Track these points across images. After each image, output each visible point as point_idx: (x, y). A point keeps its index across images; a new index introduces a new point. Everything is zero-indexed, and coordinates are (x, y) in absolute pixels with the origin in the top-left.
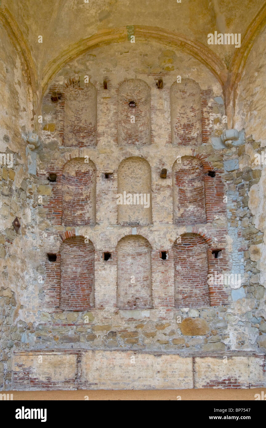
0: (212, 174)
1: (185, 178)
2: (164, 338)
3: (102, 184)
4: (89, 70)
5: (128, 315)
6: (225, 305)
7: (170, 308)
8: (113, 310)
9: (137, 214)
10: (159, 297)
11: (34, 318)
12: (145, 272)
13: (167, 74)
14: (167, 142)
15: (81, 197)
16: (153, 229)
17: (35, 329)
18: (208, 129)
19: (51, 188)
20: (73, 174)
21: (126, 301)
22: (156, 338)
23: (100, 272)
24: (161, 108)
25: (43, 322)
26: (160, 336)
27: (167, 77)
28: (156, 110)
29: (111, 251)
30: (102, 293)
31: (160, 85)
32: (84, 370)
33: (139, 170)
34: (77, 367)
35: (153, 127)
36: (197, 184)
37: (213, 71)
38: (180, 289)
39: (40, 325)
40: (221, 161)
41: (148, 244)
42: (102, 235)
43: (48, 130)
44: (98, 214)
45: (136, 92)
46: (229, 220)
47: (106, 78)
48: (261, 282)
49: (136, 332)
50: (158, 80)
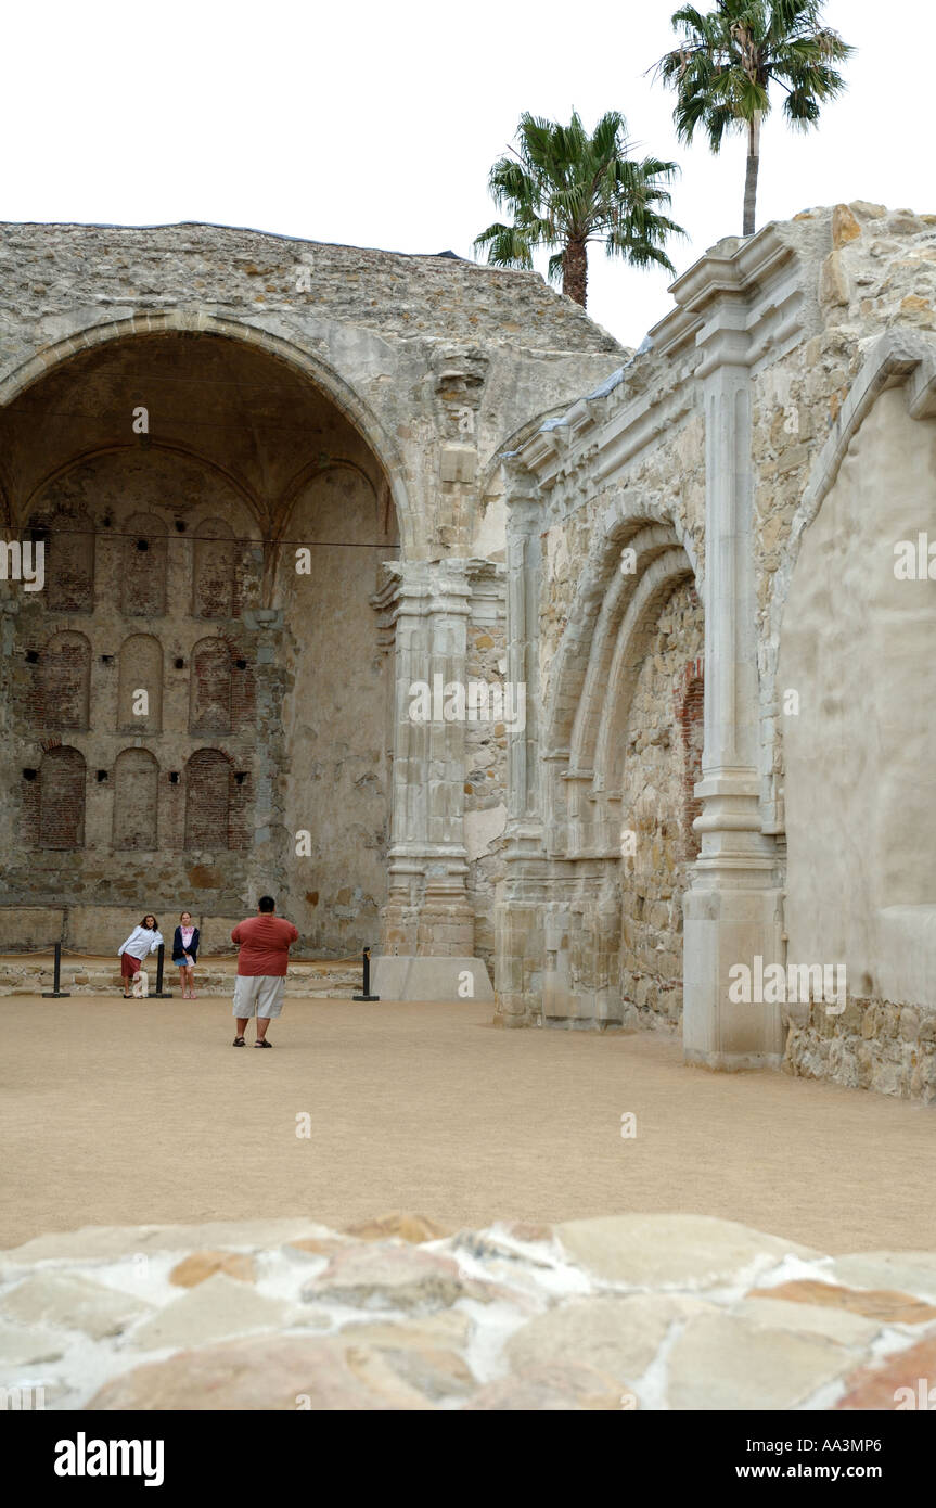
0: (241, 664)
1: (209, 663)
2: (170, 891)
3: (99, 672)
4: (86, 494)
5: (124, 858)
6: (246, 849)
7: (178, 850)
8: (107, 850)
11: (7, 860)
12: (149, 798)
13: (190, 510)
14: (186, 614)
15: (69, 684)
16: (161, 740)
17: (6, 875)
18: (241, 599)
19: (31, 674)
20: (59, 649)
21: (123, 837)
22: (159, 891)
23: (92, 799)
24: (181, 561)
25: (17, 865)
26: (164, 888)
27: (191, 513)
28: (175, 564)
29: (107, 769)
30: (94, 827)
31: (181, 527)
32: (72, 931)
33: (148, 649)
34: (63, 926)
35: (170, 591)
36: (223, 674)
37: (252, 512)
38: (193, 823)
39: (13, 868)
40: (255, 646)
41: (154, 760)
42: (96, 746)
44: (92, 716)
45: (149, 527)
46: (258, 733)
47: (108, 509)
48: (286, 824)
49: (135, 881)
50: (178, 519)
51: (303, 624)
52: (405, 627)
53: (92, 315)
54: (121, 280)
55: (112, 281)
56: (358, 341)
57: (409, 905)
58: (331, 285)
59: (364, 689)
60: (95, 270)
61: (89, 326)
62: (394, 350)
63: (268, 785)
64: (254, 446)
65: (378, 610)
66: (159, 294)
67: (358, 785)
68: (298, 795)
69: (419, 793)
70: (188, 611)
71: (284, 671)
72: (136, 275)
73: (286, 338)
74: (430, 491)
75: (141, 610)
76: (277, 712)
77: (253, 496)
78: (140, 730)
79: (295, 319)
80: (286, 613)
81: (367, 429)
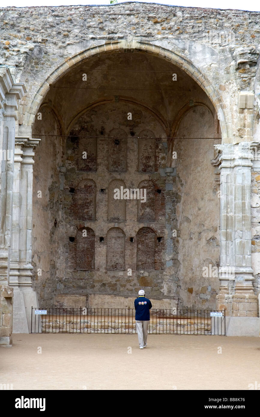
0: (159, 191)
2: (130, 288)
3: (99, 196)
4: (93, 121)
5: (111, 274)
6: (162, 270)
7: (134, 270)
8: (104, 271)
9: (118, 213)
10: (129, 264)
11: (63, 275)
12: (121, 248)
13: (137, 126)
14: (135, 171)
15: (87, 201)
16: (126, 224)
17: (63, 281)
18: (158, 164)
19: (72, 197)
20: (83, 186)
21: (111, 265)
22: (126, 288)
23: (97, 249)
24: (133, 148)
25: (67, 277)
26: (128, 286)
27: (137, 128)
28: (131, 149)
29: (104, 236)
30: (99, 261)
31: (133, 134)
32: (90, 305)
34: (86, 303)
35: (128, 161)
36: (152, 196)
37: (162, 127)
38: (140, 259)
39: (66, 279)
40: (165, 183)
41: (123, 232)
42: (99, 227)
43: (70, 160)
44: (97, 214)
45: (119, 134)
46: (167, 220)
47: (102, 127)
48: (179, 259)
49: (116, 284)
50: (131, 131)
51: (185, 173)
52: (224, 172)
53: (88, 44)
54: (100, 28)
55: (96, 29)
56: (201, 49)
57: (228, 294)
58: (190, 26)
59: (210, 200)
60: (89, 25)
61: (87, 48)
62: (217, 52)
63: (171, 242)
64: (162, 98)
65: (215, 166)
66: (116, 33)
67: (208, 242)
68: (184, 246)
69: (232, 245)
70: (136, 169)
71: (177, 194)
72: (106, 26)
73: (170, 50)
74: (234, 113)
75: (117, 169)
76: (174, 211)
77: (163, 120)
78: (117, 220)
79: (174, 41)
80: (177, 169)
81: (206, 88)
